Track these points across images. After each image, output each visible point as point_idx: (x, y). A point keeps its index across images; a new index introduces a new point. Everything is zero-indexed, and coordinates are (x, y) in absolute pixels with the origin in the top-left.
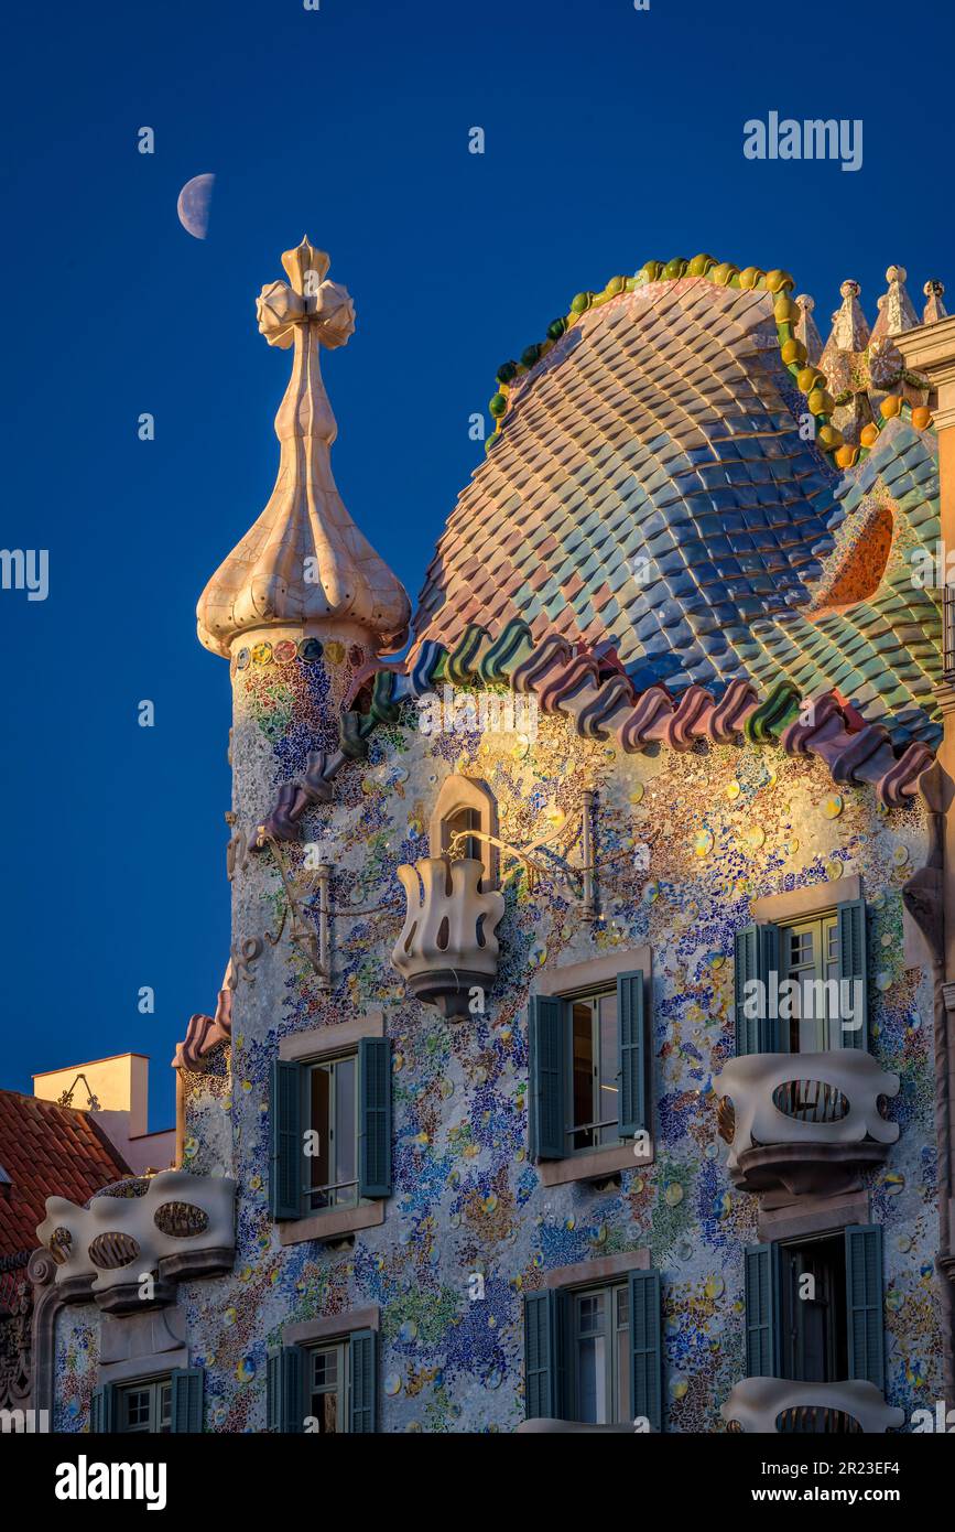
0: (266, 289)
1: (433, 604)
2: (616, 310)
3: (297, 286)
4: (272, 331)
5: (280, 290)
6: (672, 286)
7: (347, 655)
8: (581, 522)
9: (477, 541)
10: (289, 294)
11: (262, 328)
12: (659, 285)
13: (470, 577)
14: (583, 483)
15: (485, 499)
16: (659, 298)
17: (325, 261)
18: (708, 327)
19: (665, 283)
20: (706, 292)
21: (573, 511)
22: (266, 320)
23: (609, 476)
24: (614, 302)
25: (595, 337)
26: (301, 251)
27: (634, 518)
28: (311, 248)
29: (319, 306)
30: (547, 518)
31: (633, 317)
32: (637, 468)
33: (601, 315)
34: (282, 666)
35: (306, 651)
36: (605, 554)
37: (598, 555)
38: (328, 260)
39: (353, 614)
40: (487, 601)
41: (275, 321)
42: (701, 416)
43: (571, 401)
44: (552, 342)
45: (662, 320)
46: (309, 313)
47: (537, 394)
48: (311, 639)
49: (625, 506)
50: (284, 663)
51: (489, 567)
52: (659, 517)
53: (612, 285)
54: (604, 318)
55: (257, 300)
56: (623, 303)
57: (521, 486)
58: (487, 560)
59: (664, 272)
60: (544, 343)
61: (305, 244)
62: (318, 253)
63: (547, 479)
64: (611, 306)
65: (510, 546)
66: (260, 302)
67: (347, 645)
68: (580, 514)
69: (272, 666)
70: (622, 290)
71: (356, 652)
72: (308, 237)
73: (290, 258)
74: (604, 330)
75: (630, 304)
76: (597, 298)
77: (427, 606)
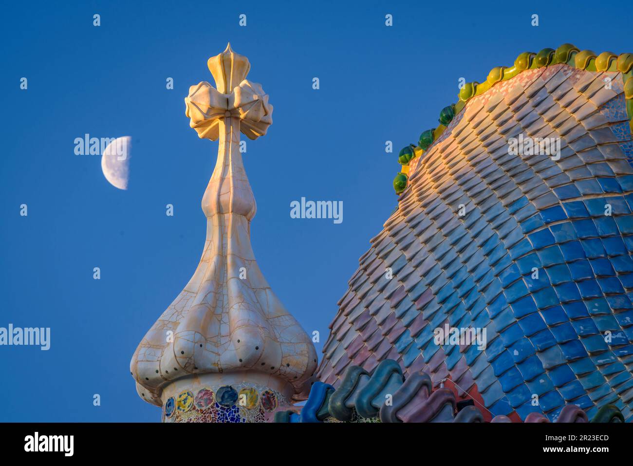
0: (192, 89)
1: (334, 352)
2: (496, 95)
3: (220, 88)
4: (200, 125)
5: (204, 89)
6: (541, 73)
7: (259, 400)
8: (452, 277)
9: (370, 297)
10: (212, 92)
11: (192, 124)
12: (531, 73)
13: (362, 329)
14: (455, 243)
15: (378, 261)
16: (529, 84)
17: (244, 64)
18: (567, 106)
19: (535, 71)
20: (568, 76)
21: (446, 267)
22: (194, 115)
23: (476, 236)
24: (494, 90)
25: (477, 120)
26: (222, 57)
27: (495, 270)
28: (232, 54)
29: (236, 103)
30: (425, 275)
31: (507, 100)
32: (498, 228)
33: (483, 101)
34: (202, 411)
35: (223, 398)
36: (471, 302)
37: (465, 304)
38: (248, 62)
39: (263, 364)
40: (375, 349)
41: (200, 117)
42: (554, 181)
43: (452, 174)
44: (443, 127)
45: (531, 102)
46: (230, 108)
47: (429, 170)
48: (227, 387)
49: (488, 261)
50: (203, 408)
51: (379, 319)
52: (516, 269)
53: (492, 75)
54: (485, 104)
55: (186, 99)
56: (501, 91)
57: (405, 248)
58: (376, 313)
59: (534, 62)
60: (437, 128)
61: (228, 50)
62: (238, 58)
63: (426, 242)
64: (491, 93)
65: (395, 301)
66: (188, 100)
67: (260, 392)
68: (451, 270)
69: (194, 412)
70: (501, 78)
71: (268, 398)
72: (231, 45)
73: (214, 63)
74: (484, 114)
75: (507, 90)
76: (480, 87)
77: (328, 355)
